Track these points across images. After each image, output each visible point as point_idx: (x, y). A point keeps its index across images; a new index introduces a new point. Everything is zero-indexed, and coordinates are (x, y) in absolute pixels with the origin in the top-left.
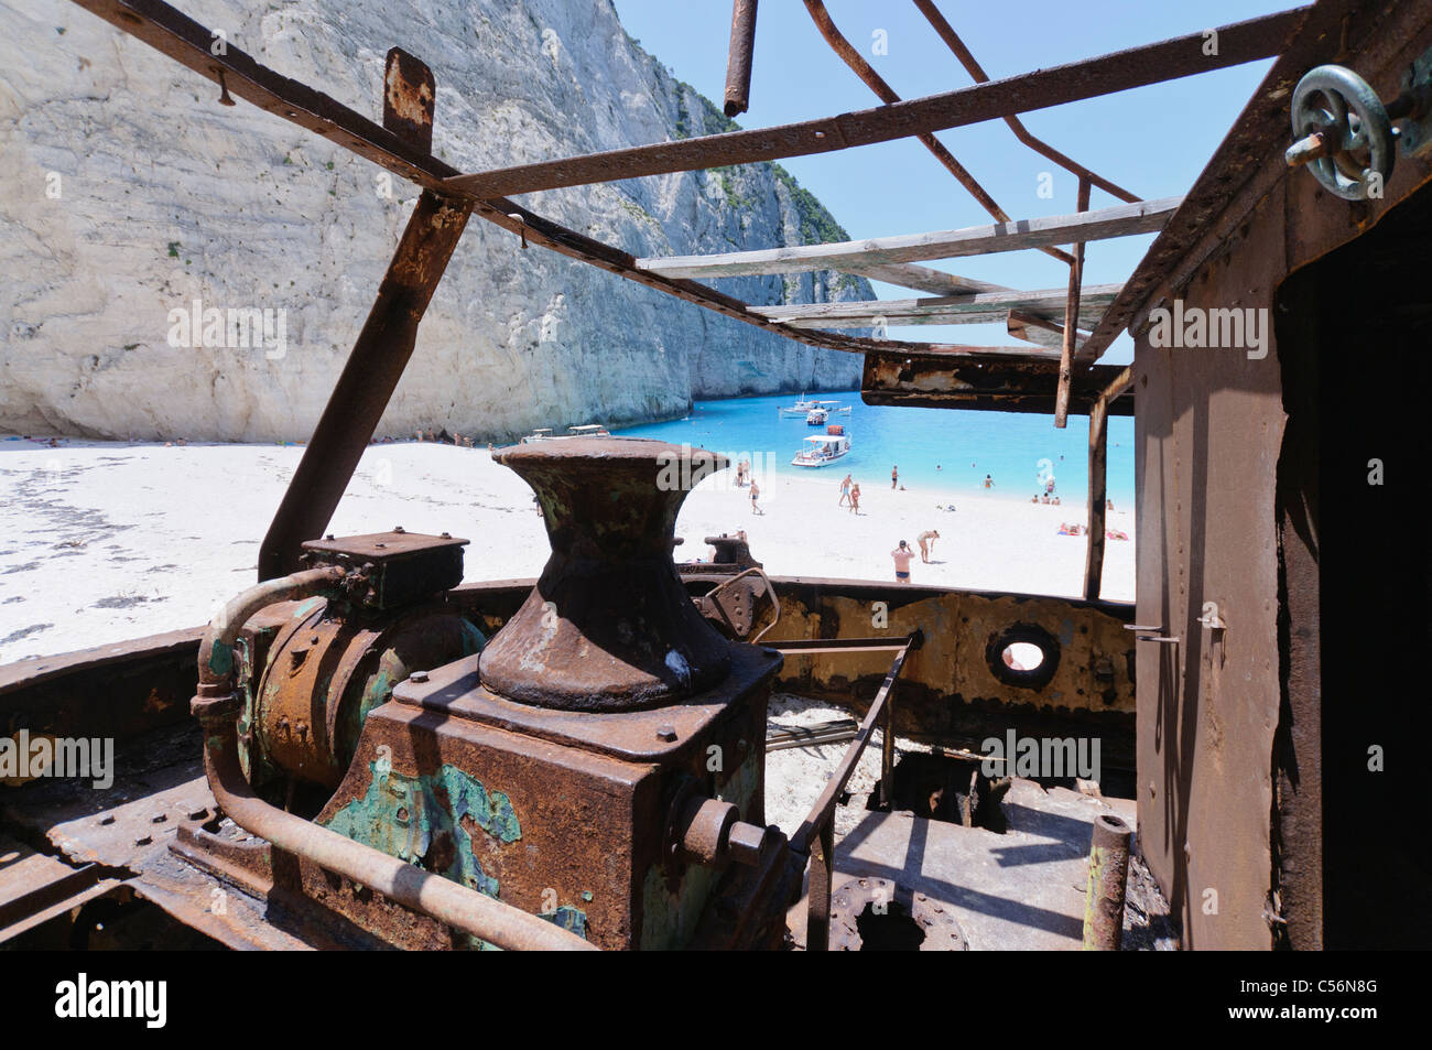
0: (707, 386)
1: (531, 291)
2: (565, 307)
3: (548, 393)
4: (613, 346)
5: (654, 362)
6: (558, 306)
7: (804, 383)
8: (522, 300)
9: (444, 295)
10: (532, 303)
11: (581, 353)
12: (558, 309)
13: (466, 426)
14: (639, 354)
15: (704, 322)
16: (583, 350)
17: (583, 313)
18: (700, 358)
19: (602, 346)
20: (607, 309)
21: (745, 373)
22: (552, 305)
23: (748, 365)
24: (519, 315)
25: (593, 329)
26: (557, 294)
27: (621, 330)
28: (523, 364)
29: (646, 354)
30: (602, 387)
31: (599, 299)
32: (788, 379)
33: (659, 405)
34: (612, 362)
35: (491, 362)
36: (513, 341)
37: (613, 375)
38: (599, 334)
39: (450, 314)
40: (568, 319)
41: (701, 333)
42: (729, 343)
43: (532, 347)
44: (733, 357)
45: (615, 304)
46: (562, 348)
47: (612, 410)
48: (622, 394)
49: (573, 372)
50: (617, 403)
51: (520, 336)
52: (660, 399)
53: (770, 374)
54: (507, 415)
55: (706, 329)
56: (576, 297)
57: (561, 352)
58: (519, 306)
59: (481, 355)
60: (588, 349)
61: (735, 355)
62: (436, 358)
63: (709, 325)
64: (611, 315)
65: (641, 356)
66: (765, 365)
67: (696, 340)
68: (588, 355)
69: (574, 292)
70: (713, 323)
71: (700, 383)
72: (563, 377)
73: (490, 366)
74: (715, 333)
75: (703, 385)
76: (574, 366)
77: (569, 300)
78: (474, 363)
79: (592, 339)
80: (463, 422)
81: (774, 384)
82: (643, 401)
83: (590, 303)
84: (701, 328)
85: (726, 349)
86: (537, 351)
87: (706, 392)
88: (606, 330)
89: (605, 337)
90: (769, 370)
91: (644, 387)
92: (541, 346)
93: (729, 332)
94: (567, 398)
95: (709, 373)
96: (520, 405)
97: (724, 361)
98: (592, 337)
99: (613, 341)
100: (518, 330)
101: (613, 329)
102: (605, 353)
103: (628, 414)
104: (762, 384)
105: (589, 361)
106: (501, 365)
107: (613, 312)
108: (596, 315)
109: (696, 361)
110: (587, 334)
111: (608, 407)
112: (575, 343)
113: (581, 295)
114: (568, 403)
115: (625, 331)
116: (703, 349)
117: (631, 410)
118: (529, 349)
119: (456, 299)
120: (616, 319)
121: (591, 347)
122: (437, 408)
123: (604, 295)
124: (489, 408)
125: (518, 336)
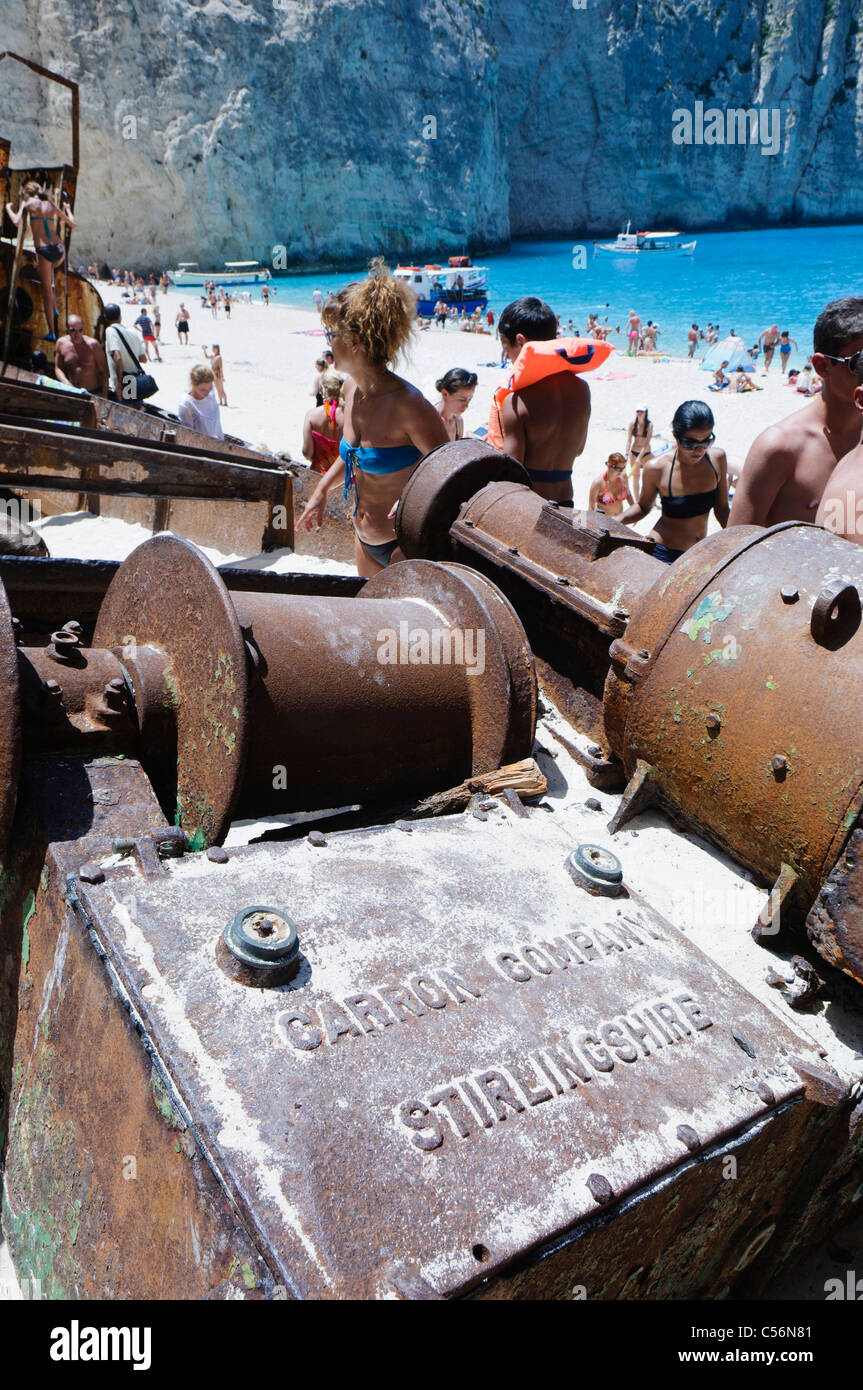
0: (594, 216)
1: (199, 86)
2: (248, 105)
3: (219, 220)
4: (329, 157)
5: (403, 178)
6: (238, 105)
7: (775, 210)
8: (185, 100)
9: (88, 100)
10: (199, 104)
11: (271, 168)
12: (237, 110)
13: (130, 260)
14: (376, 169)
15: (595, 108)
16: (276, 165)
17: (280, 112)
18: (587, 170)
19: (308, 158)
20: (323, 104)
21: (662, 193)
22: (229, 104)
23: (669, 181)
24: (178, 122)
25: (295, 134)
26: (239, 88)
27: (343, 133)
28: (183, 184)
29: (388, 166)
30: (309, 213)
31: (311, 91)
32: (744, 201)
33: (407, 241)
34: (324, 180)
35: (149, 182)
36: (169, 155)
37: (327, 198)
38: (305, 141)
39: (96, 124)
40: (252, 123)
41: (589, 127)
42: (633, 143)
43: (193, 162)
44: (638, 167)
45: (340, 94)
46: (239, 162)
47: (325, 245)
48: (339, 225)
49: (255, 194)
50: (334, 236)
51: (179, 148)
52: (406, 231)
53: (711, 195)
54: (173, 247)
55: (598, 120)
56: (272, 90)
57: (237, 168)
58: (181, 108)
59: (135, 173)
60: (284, 163)
61: (642, 162)
62: (89, 178)
63: (603, 113)
64: (331, 113)
65: (375, 171)
66: (701, 179)
67: (583, 140)
68: (285, 170)
69: (270, 83)
70: (609, 109)
71: (585, 211)
72: (239, 200)
73: (148, 187)
74: (612, 127)
75: (589, 216)
76: (259, 186)
77: (259, 95)
78: (129, 185)
79: (292, 149)
80: (126, 256)
81: (715, 212)
82: (380, 235)
83: (295, 98)
84: (591, 118)
85: (627, 153)
86: (201, 167)
87: (591, 226)
88: (319, 135)
89: (315, 146)
90: (709, 189)
91: (379, 215)
92: (204, 161)
93: (634, 124)
94: (246, 230)
95: (600, 195)
96: (184, 236)
97: (625, 175)
98: (292, 146)
99: (329, 150)
100: (176, 141)
101: (330, 133)
102: (312, 168)
103: (349, 252)
104: (693, 213)
105: (286, 177)
106: (160, 185)
107: (333, 107)
108: (305, 114)
109: (581, 175)
110: (282, 142)
111: (319, 242)
112: (262, 155)
113: (281, 85)
114: (248, 235)
115: (351, 135)
116: (592, 155)
117: (354, 246)
118: (190, 165)
119: (102, 104)
120: (337, 118)
121: (289, 160)
122: (95, 238)
123: (320, 82)
124: (153, 241)
125: (174, 147)
